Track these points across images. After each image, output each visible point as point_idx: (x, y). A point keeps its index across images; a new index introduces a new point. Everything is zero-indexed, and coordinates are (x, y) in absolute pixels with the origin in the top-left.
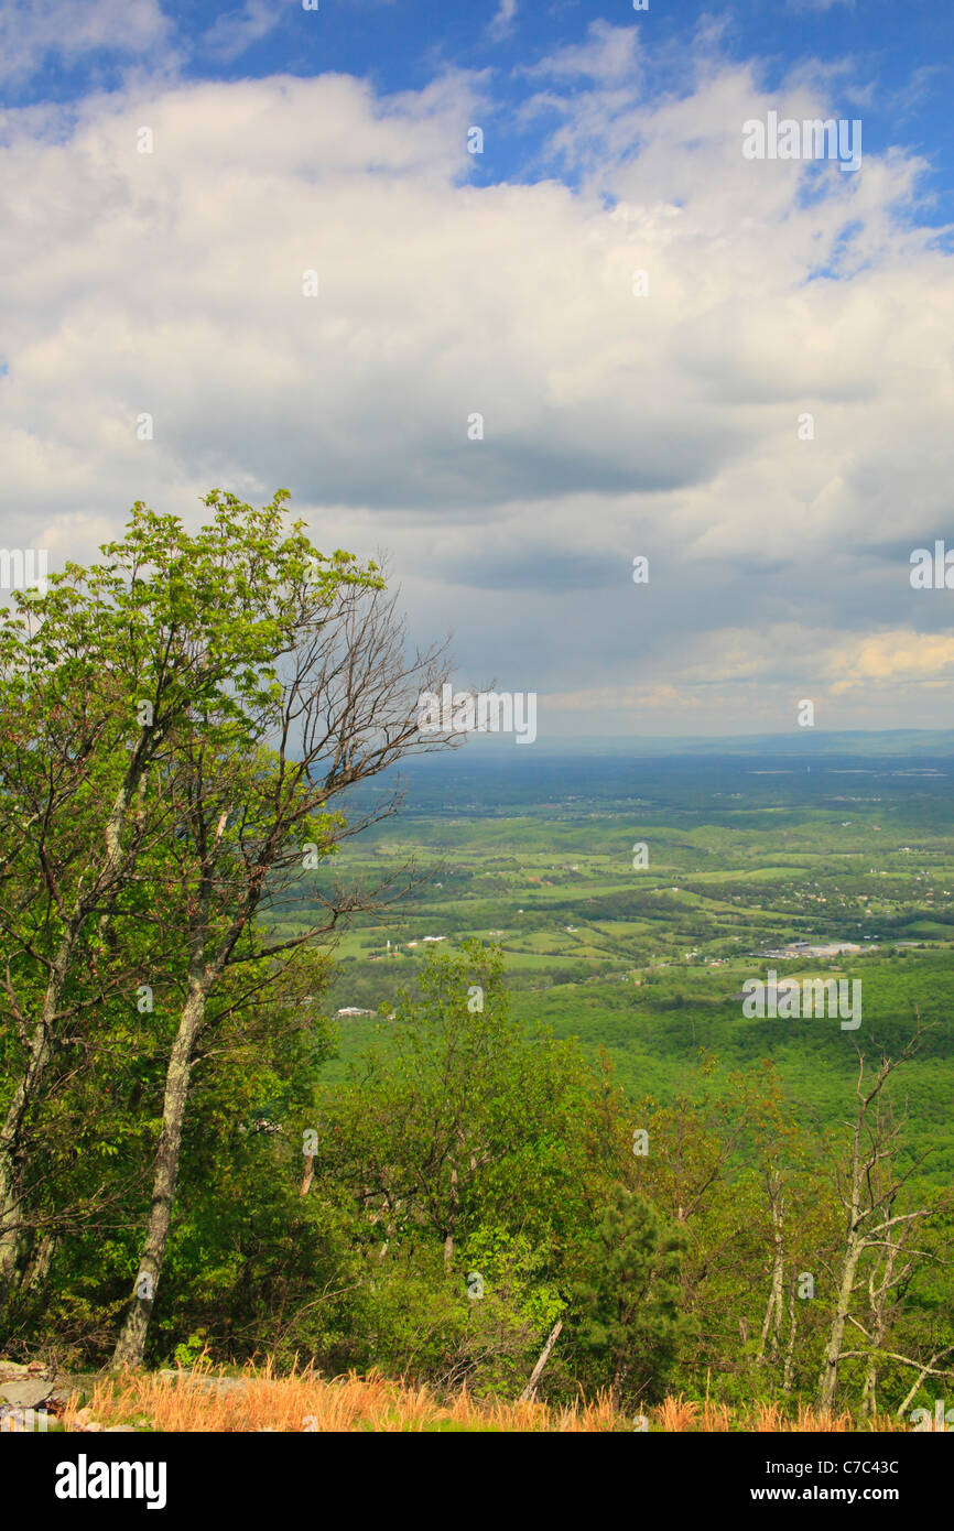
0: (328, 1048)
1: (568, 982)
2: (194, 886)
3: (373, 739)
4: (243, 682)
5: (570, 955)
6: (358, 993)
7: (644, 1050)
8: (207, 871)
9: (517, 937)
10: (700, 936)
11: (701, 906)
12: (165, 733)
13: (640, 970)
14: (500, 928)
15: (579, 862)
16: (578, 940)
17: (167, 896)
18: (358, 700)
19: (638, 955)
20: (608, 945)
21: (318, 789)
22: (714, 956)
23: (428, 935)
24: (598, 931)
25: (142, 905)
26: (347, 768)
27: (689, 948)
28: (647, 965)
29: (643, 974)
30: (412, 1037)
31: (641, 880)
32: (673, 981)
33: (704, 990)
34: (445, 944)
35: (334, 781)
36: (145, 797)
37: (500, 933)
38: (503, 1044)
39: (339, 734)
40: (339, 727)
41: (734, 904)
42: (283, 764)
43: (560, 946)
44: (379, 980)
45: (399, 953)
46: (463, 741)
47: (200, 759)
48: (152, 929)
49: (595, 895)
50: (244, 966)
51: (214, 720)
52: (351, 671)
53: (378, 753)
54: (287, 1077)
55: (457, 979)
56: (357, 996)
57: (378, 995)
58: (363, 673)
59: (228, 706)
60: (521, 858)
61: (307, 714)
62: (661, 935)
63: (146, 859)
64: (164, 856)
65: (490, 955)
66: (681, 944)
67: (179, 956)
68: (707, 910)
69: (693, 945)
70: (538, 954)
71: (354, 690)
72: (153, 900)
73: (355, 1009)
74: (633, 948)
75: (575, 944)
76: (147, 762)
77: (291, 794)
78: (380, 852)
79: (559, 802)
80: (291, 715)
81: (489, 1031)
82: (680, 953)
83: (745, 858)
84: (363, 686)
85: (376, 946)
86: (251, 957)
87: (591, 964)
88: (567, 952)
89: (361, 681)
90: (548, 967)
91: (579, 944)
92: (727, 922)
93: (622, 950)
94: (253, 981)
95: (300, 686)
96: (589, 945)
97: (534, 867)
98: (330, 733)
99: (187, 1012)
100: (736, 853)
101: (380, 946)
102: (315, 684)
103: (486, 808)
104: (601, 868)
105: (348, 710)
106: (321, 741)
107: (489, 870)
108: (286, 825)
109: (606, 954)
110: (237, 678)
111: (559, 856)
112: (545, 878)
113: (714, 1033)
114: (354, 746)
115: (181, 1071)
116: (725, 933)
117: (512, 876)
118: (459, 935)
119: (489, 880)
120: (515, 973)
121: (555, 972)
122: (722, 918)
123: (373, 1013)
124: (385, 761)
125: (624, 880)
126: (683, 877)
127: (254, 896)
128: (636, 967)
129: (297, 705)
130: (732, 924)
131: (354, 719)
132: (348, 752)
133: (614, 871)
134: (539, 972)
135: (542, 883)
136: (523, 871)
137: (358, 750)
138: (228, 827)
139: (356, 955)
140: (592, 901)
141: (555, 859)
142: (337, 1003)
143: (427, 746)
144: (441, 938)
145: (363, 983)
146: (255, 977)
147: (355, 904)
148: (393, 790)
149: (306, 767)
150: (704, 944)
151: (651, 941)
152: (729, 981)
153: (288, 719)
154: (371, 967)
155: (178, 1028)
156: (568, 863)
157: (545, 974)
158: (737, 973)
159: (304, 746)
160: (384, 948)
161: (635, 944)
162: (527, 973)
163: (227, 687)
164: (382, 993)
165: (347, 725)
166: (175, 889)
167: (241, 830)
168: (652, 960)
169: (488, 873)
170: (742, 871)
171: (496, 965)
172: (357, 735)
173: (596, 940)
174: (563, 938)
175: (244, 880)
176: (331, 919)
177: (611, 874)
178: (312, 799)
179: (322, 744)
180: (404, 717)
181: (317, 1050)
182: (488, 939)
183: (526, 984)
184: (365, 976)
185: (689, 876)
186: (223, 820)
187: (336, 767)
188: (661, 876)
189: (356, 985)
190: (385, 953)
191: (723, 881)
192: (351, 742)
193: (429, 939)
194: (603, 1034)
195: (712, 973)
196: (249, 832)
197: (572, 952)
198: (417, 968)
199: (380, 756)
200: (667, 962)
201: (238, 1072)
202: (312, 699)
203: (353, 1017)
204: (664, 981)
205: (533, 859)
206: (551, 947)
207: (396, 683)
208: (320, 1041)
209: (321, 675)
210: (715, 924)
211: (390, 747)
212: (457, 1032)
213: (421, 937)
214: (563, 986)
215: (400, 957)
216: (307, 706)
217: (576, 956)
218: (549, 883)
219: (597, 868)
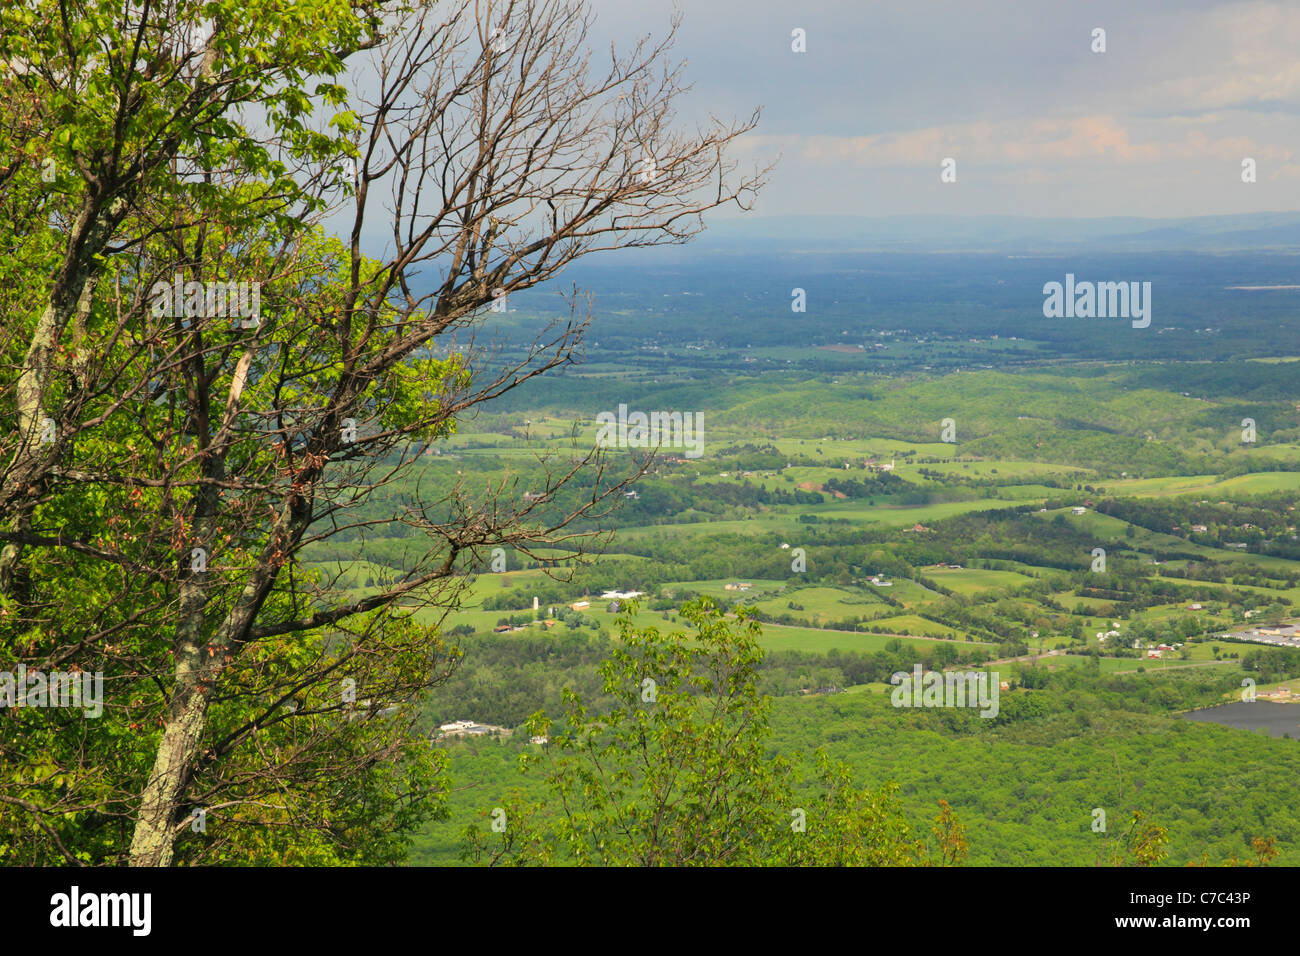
0: (428, 799)
1: (871, 681)
2: (182, 494)
3: (526, 222)
4: (281, 107)
5: (876, 630)
6: (479, 695)
7: (1013, 812)
8: (210, 465)
9: (776, 594)
10: (1125, 598)
11: (1130, 544)
12: (130, 202)
13: (1009, 661)
14: (744, 575)
15: (897, 455)
16: (892, 603)
17: (130, 511)
18: (500, 146)
19: (1006, 633)
20: (949, 612)
21: (424, 312)
22: (1152, 636)
23: (610, 588)
24: (930, 586)
25: (83, 527)
26: (477, 274)
27: (1103, 622)
28: (1024, 652)
29: (1014, 668)
30: (587, 778)
31: (1014, 491)
32: (1072, 684)
33: (1133, 702)
34: (643, 605)
35: (449, 301)
36: (90, 322)
37: (745, 586)
38: (757, 795)
39: (462, 211)
40: (462, 199)
41: (1192, 539)
42: (356, 265)
43: (859, 612)
44: (518, 670)
45: (555, 621)
46: (697, 227)
47: (198, 253)
48: (100, 572)
49: (926, 519)
50: (277, 643)
51: (223, 180)
52: (486, 89)
53: (538, 246)
54: (352, 853)
55: (673, 673)
56: (475, 700)
57: (514, 698)
58: (511, 94)
59: (249, 155)
60: (787, 447)
61: (401, 169)
62: (1049, 597)
63: (91, 442)
64: (127, 433)
65: (735, 628)
66: (1088, 613)
67: (156, 624)
68: (1141, 550)
69: (1113, 615)
70: (816, 626)
71: (492, 128)
72: (106, 518)
73: (471, 724)
74: (995, 619)
75: (885, 609)
76: (97, 256)
77: (373, 325)
78: (521, 430)
79: (862, 341)
80: (372, 172)
81: (731, 770)
82: (1086, 631)
83: (1217, 453)
84: (512, 117)
85: (513, 606)
86: (293, 627)
87: (917, 647)
88: (870, 625)
89: (506, 110)
90: (834, 653)
91: (893, 609)
92: (1180, 575)
93: (975, 622)
94: (292, 671)
95: (390, 115)
96: (912, 612)
97: (812, 464)
98: (447, 207)
99: (171, 729)
100: (1201, 443)
101: (520, 608)
102: (416, 113)
103: (723, 350)
104: (939, 468)
105: (480, 165)
106: (430, 221)
107: (727, 468)
108: (362, 382)
109: (946, 630)
110: (269, 100)
111: (858, 444)
112: (832, 486)
113: (1150, 784)
114: (490, 233)
115: (156, 839)
116: (1175, 596)
117: (771, 481)
118: (668, 590)
119: (725, 487)
120: (772, 662)
121: (848, 661)
122: (1170, 566)
123: (506, 733)
124: (550, 262)
125: (982, 490)
126: (1096, 486)
127: (302, 512)
128: (1002, 656)
129: (383, 154)
130: (1189, 577)
131: (491, 181)
132: (479, 245)
133: (964, 473)
134: (816, 661)
135: (825, 495)
136: (790, 470)
137: (496, 242)
138: (249, 384)
139: (472, 624)
140: (919, 529)
141: (850, 450)
142: (437, 713)
143: (632, 235)
144: (634, 594)
145: (486, 675)
146: (295, 664)
147: (490, 531)
148: (564, 320)
149: (401, 274)
150: (1133, 614)
151: (1031, 608)
152: (1180, 686)
153: (367, 179)
154: (503, 647)
155: (152, 759)
156: (875, 457)
157: (828, 665)
158: (1198, 670)
159: (397, 232)
160: (525, 612)
161: (1000, 612)
162: (795, 662)
163: (252, 119)
164: (522, 695)
165: (477, 194)
166: (148, 498)
167: (277, 389)
168: (1034, 643)
169: (724, 475)
170: (1212, 478)
171: (744, 648)
172: (498, 213)
173: (927, 603)
174: (864, 599)
175: (283, 484)
176: (445, 556)
177: (957, 479)
178: (411, 334)
179: (431, 228)
180: (588, 181)
181: (407, 800)
182: (724, 597)
183: (791, 683)
184: (491, 663)
185: (1108, 485)
186: (242, 369)
187: (456, 272)
188: (1053, 485)
189: (475, 678)
190: (529, 620)
191: (1173, 496)
192: (485, 226)
193: (611, 595)
194: (938, 779)
195: (1148, 671)
196: (289, 392)
197: (881, 624)
198: (589, 650)
199: (540, 253)
200: (1063, 647)
201: (261, 842)
202: (410, 142)
203: (468, 739)
204: (1055, 685)
205: (809, 449)
206: (842, 614)
207: (574, 113)
208: (413, 784)
209: (430, 96)
210: (1156, 577)
211: (560, 236)
212: (671, 772)
213: (597, 592)
214: (863, 688)
215: (557, 628)
216: (402, 154)
217: (890, 632)
218: (839, 494)
219: (931, 468)
